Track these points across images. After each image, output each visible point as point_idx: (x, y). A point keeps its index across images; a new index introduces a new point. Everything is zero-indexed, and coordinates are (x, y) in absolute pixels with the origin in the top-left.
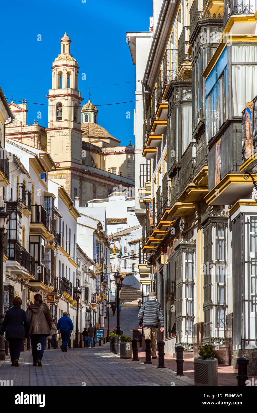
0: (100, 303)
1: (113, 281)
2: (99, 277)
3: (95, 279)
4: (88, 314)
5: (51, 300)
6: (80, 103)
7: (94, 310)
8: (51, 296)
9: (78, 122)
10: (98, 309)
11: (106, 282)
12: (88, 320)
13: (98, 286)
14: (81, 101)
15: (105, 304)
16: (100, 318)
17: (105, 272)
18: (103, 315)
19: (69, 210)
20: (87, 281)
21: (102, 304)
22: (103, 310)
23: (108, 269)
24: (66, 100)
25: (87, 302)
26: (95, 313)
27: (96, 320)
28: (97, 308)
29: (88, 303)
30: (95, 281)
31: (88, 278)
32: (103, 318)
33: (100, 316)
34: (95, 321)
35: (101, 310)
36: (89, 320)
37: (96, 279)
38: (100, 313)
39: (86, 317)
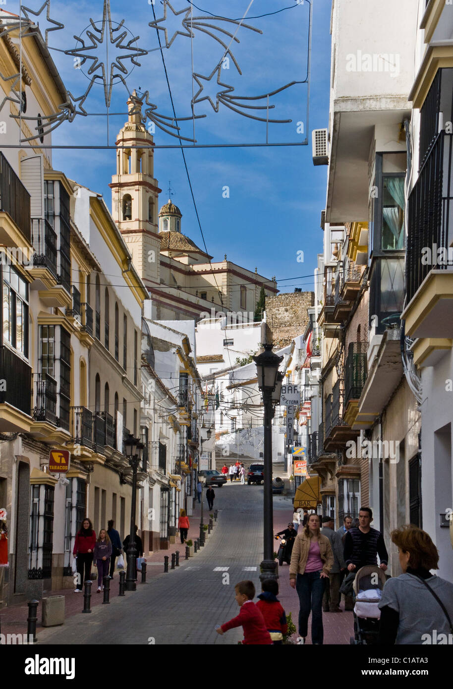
0: (187, 475)
1: (206, 440)
2: (185, 431)
3: (178, 432)
4: (166, 495)
5: (60, 464)
6: (157, 197)
7: (175, 488)
8: (62, 455)
9: (154, 224)
10: (183, 485)
11: (196, 440)
12: (164, 505)
13: (183, 445)
14: (158, 193)
15: (194, 477)
16: (186, 500)
17: (194, 425)
18: (190, 495)
19: (123, 272)
20: (164, 433)
21: (189, 477)
22: (190, 487)
23: (198, 421)
24: (136, 190)
25: (163, 472)
26: (177, 493)
27: (179, 505)
28: (182, 483)
29: (165, 474)
30: (178, 436)
31: (166, 429)
32: (190, 500)
33: (186, 495)
34: (177, 506)
35: (187, 487)
36: (167, 505)
37: (180, 432)
38: (186, 492)
39: (162, 500)
